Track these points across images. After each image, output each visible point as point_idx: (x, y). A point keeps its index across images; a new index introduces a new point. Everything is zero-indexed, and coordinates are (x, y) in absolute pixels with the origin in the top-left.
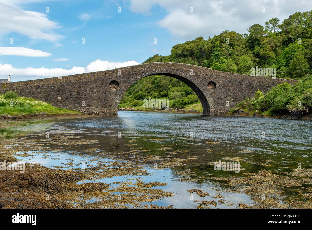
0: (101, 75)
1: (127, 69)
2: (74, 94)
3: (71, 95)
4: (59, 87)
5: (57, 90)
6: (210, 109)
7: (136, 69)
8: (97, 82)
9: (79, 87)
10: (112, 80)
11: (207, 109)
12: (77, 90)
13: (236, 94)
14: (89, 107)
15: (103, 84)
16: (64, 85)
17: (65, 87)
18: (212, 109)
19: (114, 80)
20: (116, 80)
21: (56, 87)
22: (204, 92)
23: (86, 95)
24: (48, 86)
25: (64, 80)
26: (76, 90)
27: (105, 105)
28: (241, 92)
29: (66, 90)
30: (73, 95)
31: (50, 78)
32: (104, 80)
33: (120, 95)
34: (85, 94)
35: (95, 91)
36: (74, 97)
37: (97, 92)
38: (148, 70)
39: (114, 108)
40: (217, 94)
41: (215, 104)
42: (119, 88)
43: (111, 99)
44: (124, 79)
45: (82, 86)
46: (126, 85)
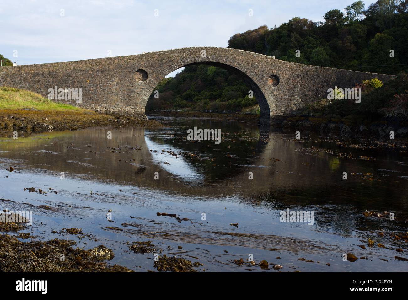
0: (123, 61)
1: (159, 54)
2: (86, 86)
4: (65, 76)
5: (62, 80)
6: (269, 111)
7: (171, 55)
8: (118, 71)
9: (93, 77)
10: (139, 69)
11: (266, 111)
12: (90, 81)
13: (305, 92)
14: (106, 104)
15: (126, 74)
16: (72, 73)
17: (73, 76)
18: (272, 112)
19: (141, 69)
20: (144, 69)
21: (61, 75)
22: (262, 89)
23: (102, 87)
24: (50, 74)
25: (72, 66)
26: (88, 81)
27: (128, 102)
28: (313, 91)
29: (75, 81)
30: (85, 88)
31: (52, 63)
32: (127, 68)
34: (100, 86)
35: (115, 83)
36: (86, 90)
37: (117, 84)
38: (188, 57)
39: (140, 106)
40: (280, 92)
41: (277, 105)
42: (148, 80)
43: (136, 94)
44: (154, 68)
45: (97, 76)
46: (158, 77)
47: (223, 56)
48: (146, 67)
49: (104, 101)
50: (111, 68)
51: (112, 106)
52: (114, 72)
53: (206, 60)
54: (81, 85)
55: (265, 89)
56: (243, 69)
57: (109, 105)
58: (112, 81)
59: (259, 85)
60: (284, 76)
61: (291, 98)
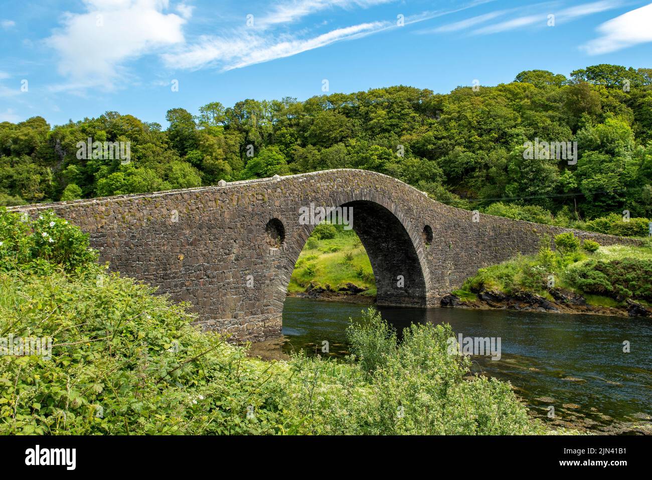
0: (246, 200)
1: (300, 182)
2: (176, 273)
4: (127, 244)
5: (119, 258)
7: (318, 185)
8: (239, 225)
9: (191, 244)
10: (272, 218)
12: (186, 257)
13: (457, 254)
14: (215, 318)
15: (251, 231)
16: (143, 234)
17: (146, 244)
18: (428, 292)
19: (275, 216)
20: (279, 218)
21: (117, 243)
22: (418, 252)
23: (209, 272)
25: (145, 212)
26: (182, 257)
27: (253, 305)
28: (466, 251)
29: (152, 259)
30: (174, 277)
32: (252, 216)
33: (287, 267)
34: (206, 269)
35: (233, 257)
36: (176, 286)
37: (237, 260)
38: (340, 190)
39: (275, 312)
40: (434, 255)
41: (432, 279)
42: (285, 245)
43: (267, 282)
44: (295, 215)
45: (199, 241)
46: (300, 236)
47: (379, 189)
48: (283, 213)
49: (212, 311)
50: (226, 215)
51: (226, 322)
52: (232, 227)
53: (361, 197)
54: (165, 270)
55: (420, 252)
56: (400, 216)
57: (220, 320)
58: (228, 251)
59: (415, 245)
60: (436, 227)
61: (444, 265)
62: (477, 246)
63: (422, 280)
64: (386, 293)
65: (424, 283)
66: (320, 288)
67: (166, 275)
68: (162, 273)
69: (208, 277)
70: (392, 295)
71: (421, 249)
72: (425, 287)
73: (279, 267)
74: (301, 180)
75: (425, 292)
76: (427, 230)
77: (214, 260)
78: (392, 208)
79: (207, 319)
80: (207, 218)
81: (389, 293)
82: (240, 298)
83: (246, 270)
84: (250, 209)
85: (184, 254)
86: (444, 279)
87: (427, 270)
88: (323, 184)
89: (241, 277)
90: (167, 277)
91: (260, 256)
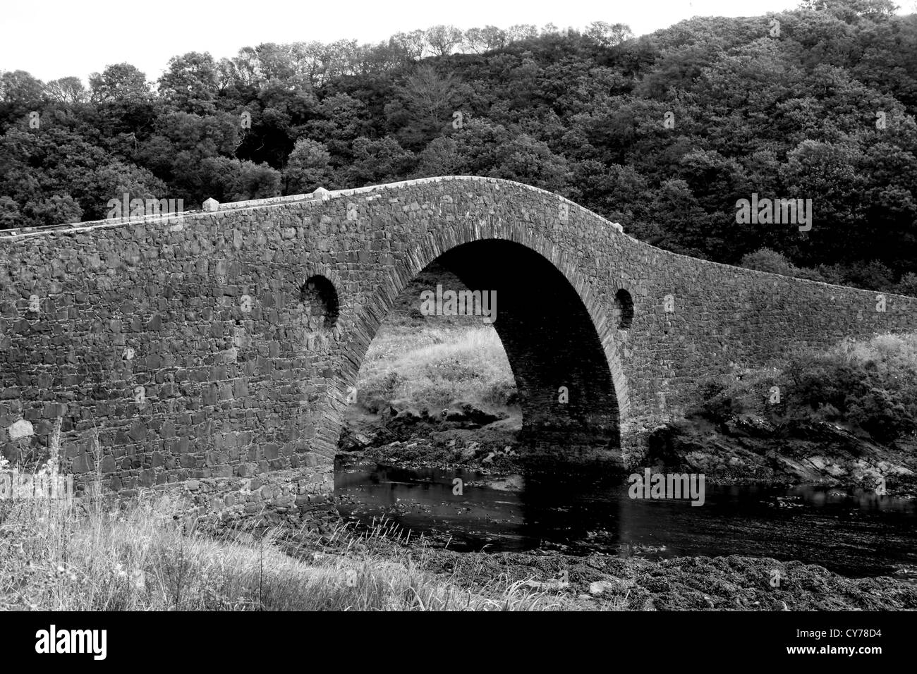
1: (369, 203)
2: (119, 386)
3: (99, 393)
4: (18, 329)
9: (149, 328)
10: (311, 274)
12: (140, 354)
14: (199, 476)
17: (58, 328)
18: (623, 420)
19: (318, 271)
20: (327, 275)
22: (604, 343)
23: (186, 383)
26: (130, 354)
28: (699, 339)
29: (70, 358)
30: (115, 395)
32: (273, 270)
33: (344, 373)
34: (179, 379)
35: (233, 353)
37: (242, 359)
38: (448, 218)
39: (318, 463)
40: (635, 348)
41: (631, 396)
42: (339, 329)
43: (304, 403)
44: (358, 268)
45: (165, 321)
46: (369, 311)
47: (527, 217)
48: (334, 264)
49: (192, 463)
50: (220, 271)
51: (221, 484)
52: (231, 293)
53: (492, 233)
54: (98, 380)
55: (609, 342)
56: (569, 271)
57: (209, 480)
58: (223, 343)
59: (598, 328)
60: (640, 292)
61: (655, 368)
62: (720, 331)
63: (611, 398)
64: (541, 424)
65: (616, 404)
66: (409, 415)
67: (99, 390)
68: (90, 386)
69: (184, 394)
70: (552, 428)
71: (610, 337)
72: (617, 412)
73: (326, 374)
74: (371, 199)
75: (617, 422)
76: (623, 298)
77: (195, 360)
78: (553, 256)
79: (182, 477)
80: (180, 276)
81: (546, 424)
82: (250, 435)
83: (261, 379)
84: (268, 258)
85: (135, 347)
86: (655, 396)
87: (623, 377)
88: (415, 206)
89: (251, 394)
90: (101, 395)
91: (287, 351)
